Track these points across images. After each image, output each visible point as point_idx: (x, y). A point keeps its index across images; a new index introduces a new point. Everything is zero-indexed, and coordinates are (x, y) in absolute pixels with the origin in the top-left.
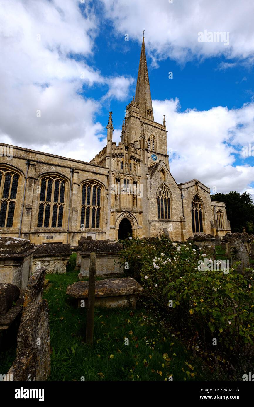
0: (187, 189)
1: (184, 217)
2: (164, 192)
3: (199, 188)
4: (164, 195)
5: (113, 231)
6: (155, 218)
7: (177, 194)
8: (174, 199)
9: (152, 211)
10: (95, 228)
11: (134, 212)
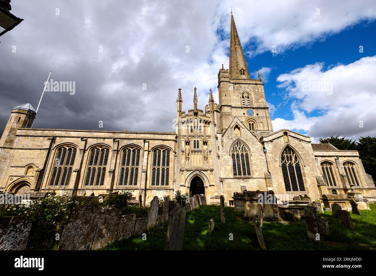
0: (271, 141)
1: (269, 172)
2: (239, 147)
3: (290, 138)
4: (240, 151)
5: (183, 189)
6: (229, 175)
7: (257, 149)
8: (253, 154)
9: (225, 168)
10: (164, 186)
11: (204, 170)
